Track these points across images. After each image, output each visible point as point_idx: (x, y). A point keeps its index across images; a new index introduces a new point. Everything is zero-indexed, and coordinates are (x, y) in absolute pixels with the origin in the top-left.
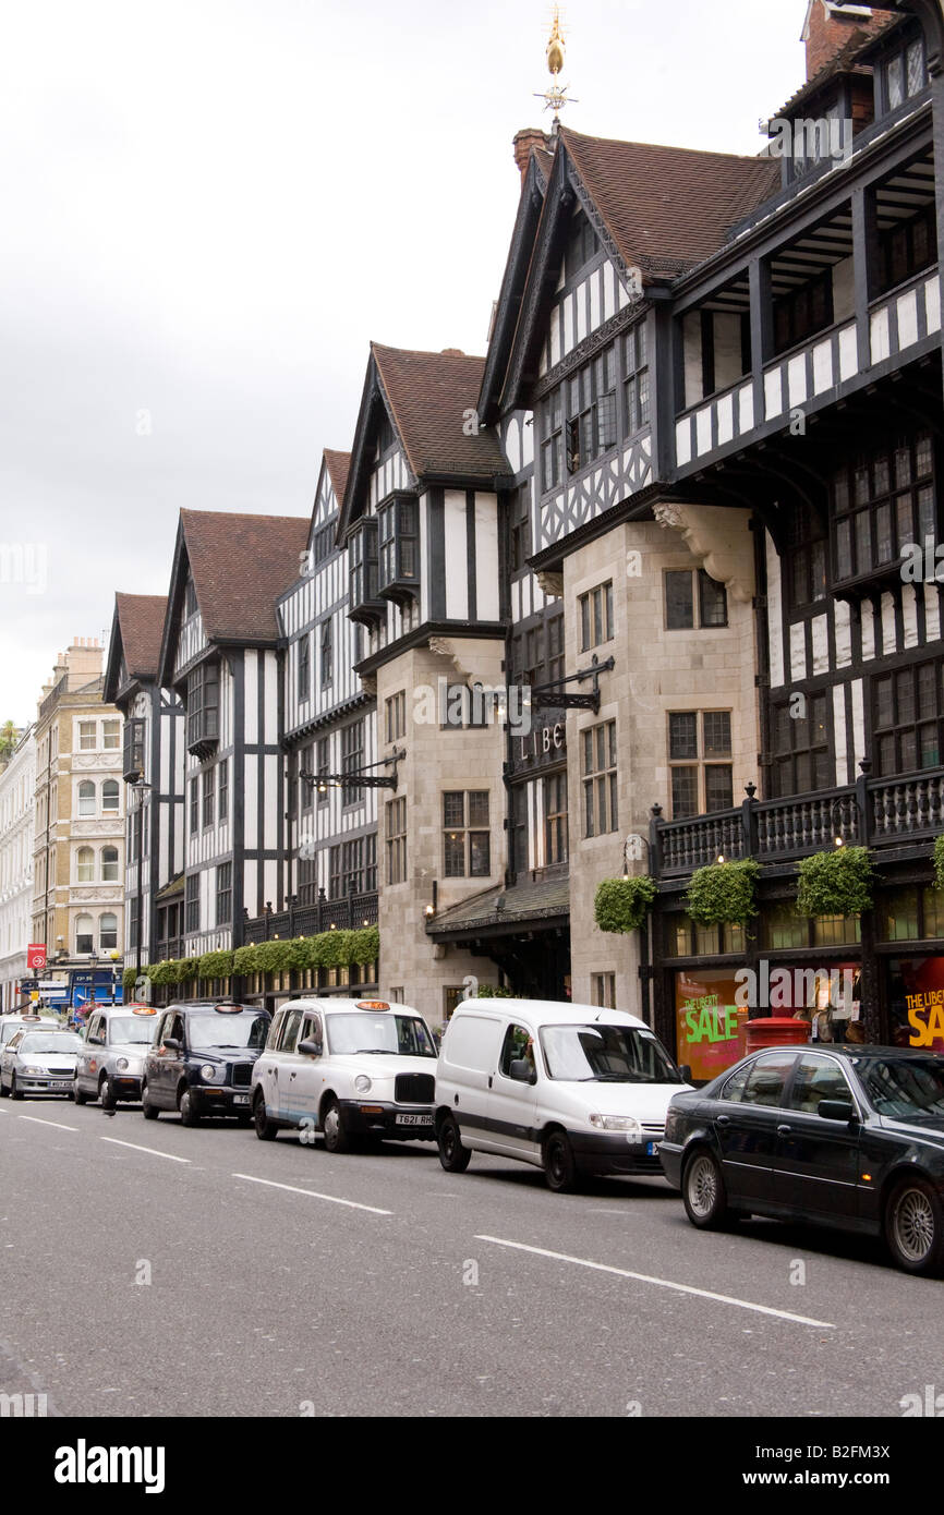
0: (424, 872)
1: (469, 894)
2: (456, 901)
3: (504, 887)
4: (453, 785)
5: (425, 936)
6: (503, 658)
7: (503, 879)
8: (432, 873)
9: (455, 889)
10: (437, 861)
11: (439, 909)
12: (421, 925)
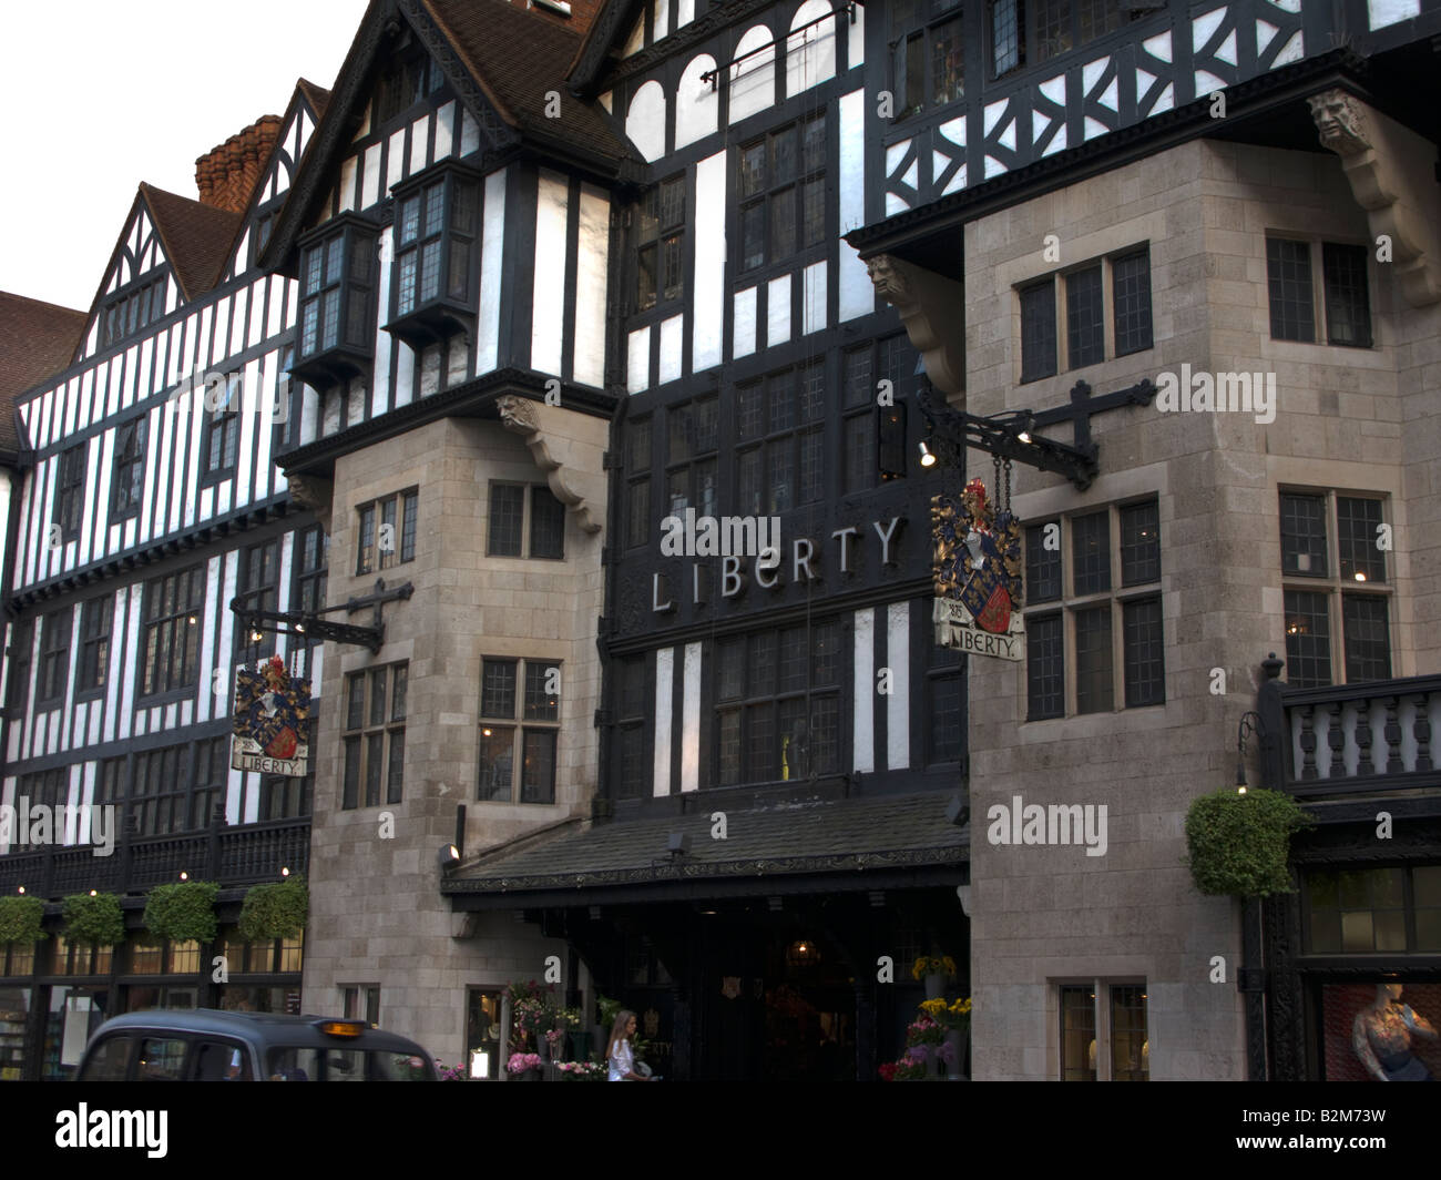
0: (444, 789)
1: (520, 831)
2: (495, 842)
3: (586, 825)
4: (499, 648)
5: (440, 898)
6: (606, 448)
7: (588, 810)
8: (458, 791)
9: (497, 820)
10: (467, 772)
11: (467, 853)
12: (434, 879)
